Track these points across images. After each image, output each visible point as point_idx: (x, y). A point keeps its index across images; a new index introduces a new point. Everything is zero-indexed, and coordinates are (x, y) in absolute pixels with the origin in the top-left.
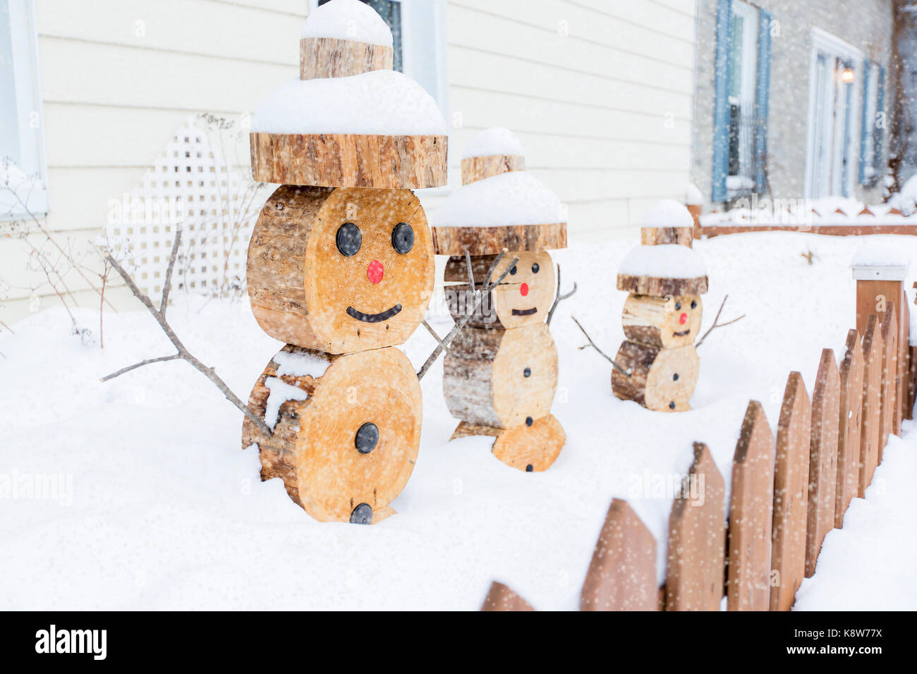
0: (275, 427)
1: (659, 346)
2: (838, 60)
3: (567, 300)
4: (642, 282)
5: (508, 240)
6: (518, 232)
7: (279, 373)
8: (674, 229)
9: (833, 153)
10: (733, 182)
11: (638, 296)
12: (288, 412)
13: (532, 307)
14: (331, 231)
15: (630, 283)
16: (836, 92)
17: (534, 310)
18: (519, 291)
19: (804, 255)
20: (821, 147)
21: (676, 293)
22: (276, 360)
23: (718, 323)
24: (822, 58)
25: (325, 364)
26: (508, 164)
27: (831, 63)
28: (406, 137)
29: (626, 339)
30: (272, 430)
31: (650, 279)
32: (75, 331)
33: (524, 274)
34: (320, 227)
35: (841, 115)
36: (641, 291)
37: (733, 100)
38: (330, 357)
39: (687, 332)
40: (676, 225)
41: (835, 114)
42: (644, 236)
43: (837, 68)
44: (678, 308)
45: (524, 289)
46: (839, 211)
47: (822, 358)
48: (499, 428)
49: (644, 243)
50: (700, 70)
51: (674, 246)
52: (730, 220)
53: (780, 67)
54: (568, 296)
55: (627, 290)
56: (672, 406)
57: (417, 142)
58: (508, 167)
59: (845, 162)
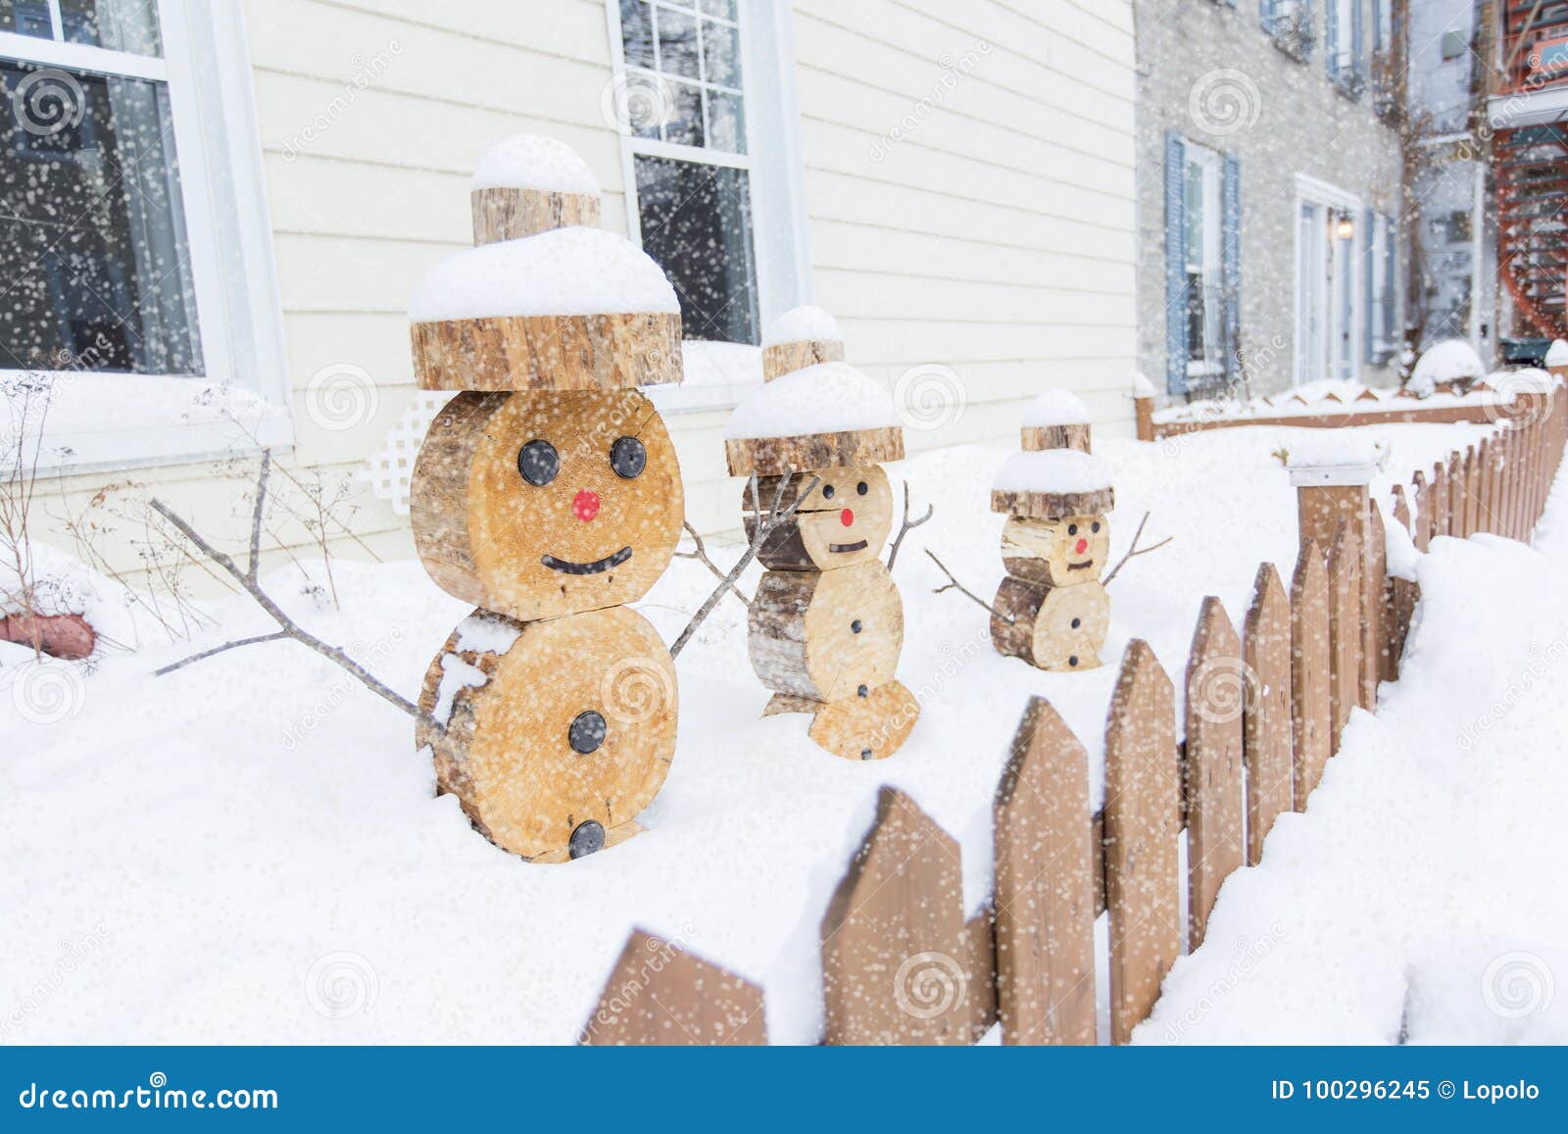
0: (448, 724)
1: (1048, 585)
2: (1330, 212)
3: (918, 528)
4: (1022, 499)
5: (815, 452)
6: (828, 443)
7: (459, 648)
8: (1063, 428)
9: (1329, 326)
10: (1196, 368)
11: (1020, 519)
12: (462, 702)
13: (860, 540)
14: (510, 454)
15: (1005, 501)
16: (1331, 251)
17: (864, 544)
18: (839, 520)
19: (1275, 454)
20: (1312, 319)
21: (1070, 513)
22: (460, 631)
23: (1136, 550)
24: (1309, 210)
25: (514, 633)
26: (817, 353)
27: (1323, 214)
28: (600, 316)
29: (1008, 575)
30: (446, 727)
31: (1030, 496)
32: (304, 590)
33: (844, 497)
34: (490, 447)
35: (1338, 279)
36: (1022, 512)
37: (1191, 269)
38: (522, 625)
39: (1089, 564)
40: (1064, 423)
41: (1329, 279)
42: (1024, 441)
43: (1330, 220)
44: (1072, 530)
45: (847, 517)
46: (1331, 397)
47: (1202, 611)
48: (820, 702)
49: (1024, 448)
50: (1146, 233)
51: (1062, 452)
52: (1190, 415)
53: (1253, 222)
54: (920, 522)
55: (1004, 512)
56: (1073, 662)
57: (617, 323)
58: (817, 357)
59: (1346, 336)
